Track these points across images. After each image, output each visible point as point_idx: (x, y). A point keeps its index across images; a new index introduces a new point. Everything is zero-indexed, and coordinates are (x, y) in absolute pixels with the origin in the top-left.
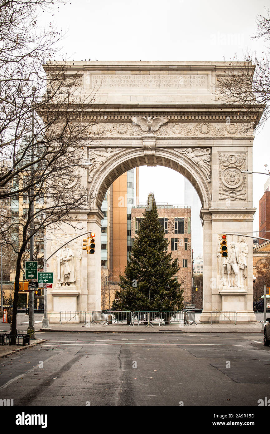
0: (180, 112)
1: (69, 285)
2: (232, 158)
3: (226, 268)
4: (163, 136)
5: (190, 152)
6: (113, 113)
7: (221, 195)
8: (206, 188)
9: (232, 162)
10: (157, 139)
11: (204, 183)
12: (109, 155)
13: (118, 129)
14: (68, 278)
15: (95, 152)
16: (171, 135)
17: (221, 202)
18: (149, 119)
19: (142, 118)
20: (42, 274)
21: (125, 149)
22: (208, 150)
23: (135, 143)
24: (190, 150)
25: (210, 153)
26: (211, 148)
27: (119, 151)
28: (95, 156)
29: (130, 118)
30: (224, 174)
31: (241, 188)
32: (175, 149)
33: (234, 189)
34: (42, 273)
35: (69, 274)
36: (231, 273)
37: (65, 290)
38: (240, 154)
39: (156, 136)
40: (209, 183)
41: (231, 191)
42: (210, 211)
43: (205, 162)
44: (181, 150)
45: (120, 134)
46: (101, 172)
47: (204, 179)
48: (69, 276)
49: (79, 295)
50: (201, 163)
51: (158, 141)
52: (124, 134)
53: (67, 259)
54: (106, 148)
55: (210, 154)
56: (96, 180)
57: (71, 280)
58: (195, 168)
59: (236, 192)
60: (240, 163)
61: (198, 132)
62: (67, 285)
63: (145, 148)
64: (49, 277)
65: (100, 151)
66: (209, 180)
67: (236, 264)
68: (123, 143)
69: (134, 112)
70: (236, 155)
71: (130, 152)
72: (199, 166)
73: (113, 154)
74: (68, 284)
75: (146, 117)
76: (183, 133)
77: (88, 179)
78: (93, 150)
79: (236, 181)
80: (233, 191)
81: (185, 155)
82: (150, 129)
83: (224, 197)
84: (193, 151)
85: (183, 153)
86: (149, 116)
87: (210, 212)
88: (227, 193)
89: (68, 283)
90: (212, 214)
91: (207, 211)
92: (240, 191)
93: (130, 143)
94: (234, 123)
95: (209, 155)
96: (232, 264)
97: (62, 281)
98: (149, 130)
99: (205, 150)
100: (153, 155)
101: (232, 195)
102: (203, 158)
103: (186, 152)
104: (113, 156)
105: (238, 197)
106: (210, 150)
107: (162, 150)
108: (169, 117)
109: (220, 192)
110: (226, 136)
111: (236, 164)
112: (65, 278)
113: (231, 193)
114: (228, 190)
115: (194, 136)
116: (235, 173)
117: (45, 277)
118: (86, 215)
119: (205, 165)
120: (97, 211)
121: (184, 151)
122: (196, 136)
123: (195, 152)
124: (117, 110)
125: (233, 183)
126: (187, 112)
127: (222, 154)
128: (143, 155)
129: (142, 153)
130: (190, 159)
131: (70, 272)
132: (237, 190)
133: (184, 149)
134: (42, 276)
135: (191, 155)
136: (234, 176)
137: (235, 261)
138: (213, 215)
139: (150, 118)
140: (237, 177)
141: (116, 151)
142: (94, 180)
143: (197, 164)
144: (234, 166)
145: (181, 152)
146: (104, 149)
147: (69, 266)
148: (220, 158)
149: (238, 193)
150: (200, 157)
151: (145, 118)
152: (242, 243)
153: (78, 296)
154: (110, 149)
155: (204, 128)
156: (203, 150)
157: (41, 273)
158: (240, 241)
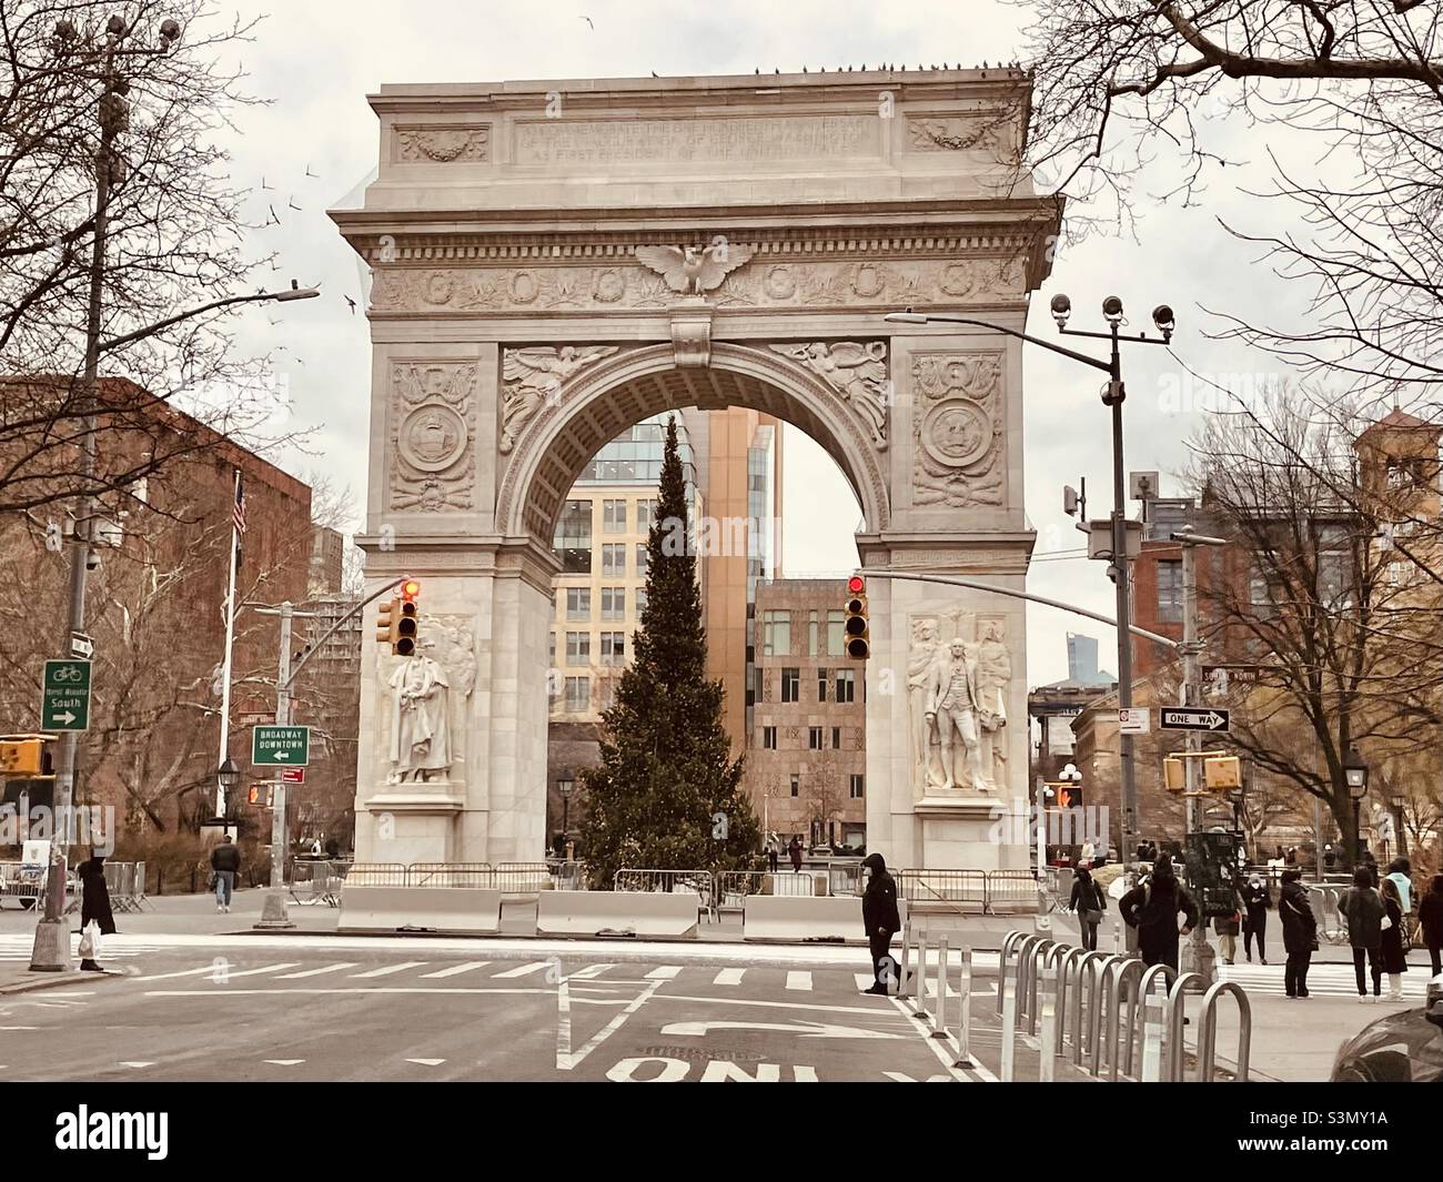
0: (789, 230)
1: (426, 778)
2: (956, 373)
3: (935, 726)
4: (736, 306)
5: (820, 357)
6: (580, 239)
7: (921, 489)
8: (873, 469)
9: (955, 383)
10: (715, 314)
11: (865, 452)
12: (566, 367)
13: (595, 286)
14: (426, 754)
15: (524, 360)
16: (763, 302)
17: (921, 511)
18: (689, 252)
19: (671, 252)
20: (268, 734)
21: (615, 349)
22: (879, 347)
23: (647, 330)
24: (821, 347)
25: (883, 356)
26: (886, 340)
27: (598, 356)
28: (521, 372)
29: (631, 250)
30: (930, 423)
31: (987, 465)
32: (772, 346)
33: (962, 468)
34: (271, 730)
35: (428, 741)
36: (954, 744)
37: (415, 794)
38: (980, 358)
39: (711, 305)
40: (883, 450)
41: (952, 477)
42: (884, 538)
43: (868, 386)
44: (790, 350)
45: (602, 301)
46: (542, 420)
47: (867, 439)
48: (426, 748)
49: (460, 812)
50: (856, 390)
51: (720, 321)
52: (613, 301)
53: (423, 692)
54: (559, 345)
55: (883, 360)
56: (525, 445)
57: (437, 760)
58: (836, 406)
59: (969, 480)
60: (981, 387)
61: (848, 291)
62: (419, 779)
63: (677, 345)
64: (294, 745)
65: (541, 356)
66: (881, 443)
67: (968, 714)
68: (612, 330)
69: (644, 233)
70: (970, 361)
71: (632, 358)
72: (848, 398)
73: (577, 364)
74: (426, 775)
75: (681, 247)
76: (797, 295)
77: (499, 442)
78: (517, 353)
79: (969, 443)
80: (959, 473)
81: (805, 363)
82: (692, 285)
83: (929, 495)
84: (831, 353)
85: (799, 356)
86: (693, 245)
87: (884, 543)
88: (940, 483)
89: (424, 770)
90: (889, 551)
91: (876, 540)
92: (980, 475)
93: (632, 330)
94: (962, 262)
95: (881, 364)
96: (955, 713)
97: (406, 763)
98: (691, 290)
99: (870, 346)
100: (703, 367)
101: (955, 488)
102: (863, 372)
103: (806, 355)
104: (579, 372)
105: (976, 494)
106: (884, 348)
107: (733, 351)
108: (754, 248)
109: (917, 479)
110: (937, 301)
111: (969, 389)
112: (414, 756)
113: (952, 482)
114: (941, 471)
115: (834, 305)
116: (966, 420)
117: (279, 744)
118: (492, 557)
119: (868, 396)
120: (526, 541)
121: (801, 353)
122: (839, 305)
123: (836, 355)
124: (590, 227)
125: (958, 450)
126: (812, 229)
127: (923, 359)
128: (672, 367)
129: (670, 360)
130: (819, 377)
131: (429, 736)
132: (974, 471)
133: (802, 347)
134: (270, 739)
135: (824, 362)
136: (963, 429)
137: (965, 701)
138: (893, 553)
139: (694, 249)
140: (971, 432)
141: (591, 354)
142: (518, 447)
143: (843, 390)
144: (961, 395)
145: (792, 356)
146: (552, 350)
147: (429, 716)
148: (917, 372)
149: (977, 483)
150: (852, 371)
151: (678, 250)
152: (990, 643)
153: (455, 815)
154: (571, 349)
155: (867, 280)
156: (860, 346)
157: (266, 730)
158: (982, 636)
